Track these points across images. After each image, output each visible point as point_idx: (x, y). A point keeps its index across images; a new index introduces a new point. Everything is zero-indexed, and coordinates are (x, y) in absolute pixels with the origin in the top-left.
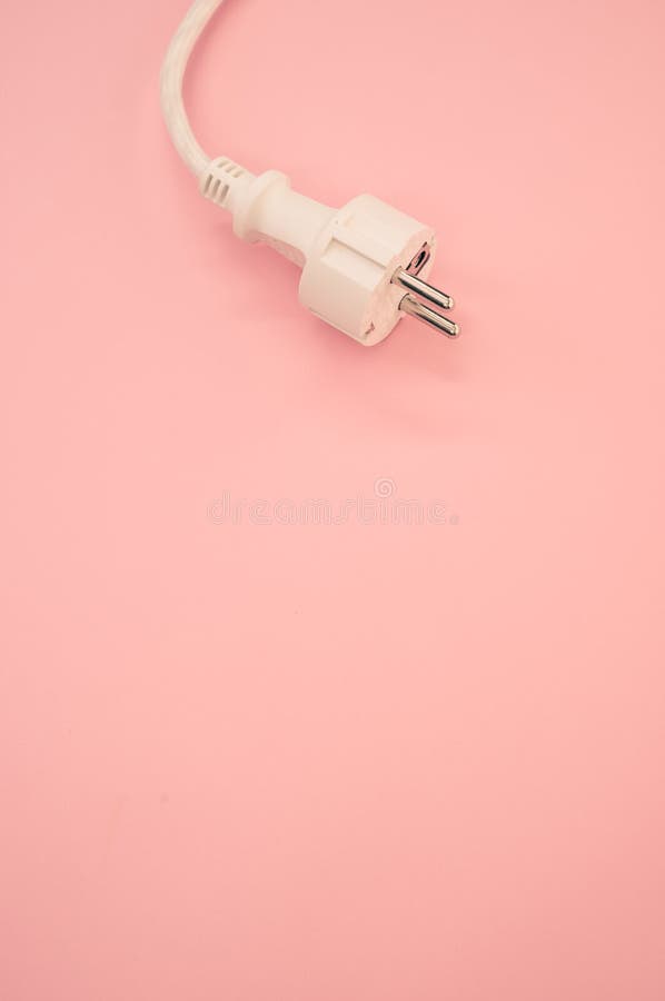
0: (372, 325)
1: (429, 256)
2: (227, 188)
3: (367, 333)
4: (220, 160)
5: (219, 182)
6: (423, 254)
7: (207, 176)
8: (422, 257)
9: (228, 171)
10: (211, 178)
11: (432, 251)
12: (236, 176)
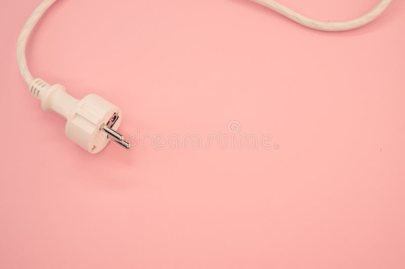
0: (94, 146)
1: (118, 117)
2: (39, 91)
3: (93, 149)
4: (36, 80)
5: (36, 89)
6: (115, 117)
7: (31, 87)
8: (115, 118)
9: (39, 85)
10: (33, 87)
11: (120, 115)
12: (42, 87)
